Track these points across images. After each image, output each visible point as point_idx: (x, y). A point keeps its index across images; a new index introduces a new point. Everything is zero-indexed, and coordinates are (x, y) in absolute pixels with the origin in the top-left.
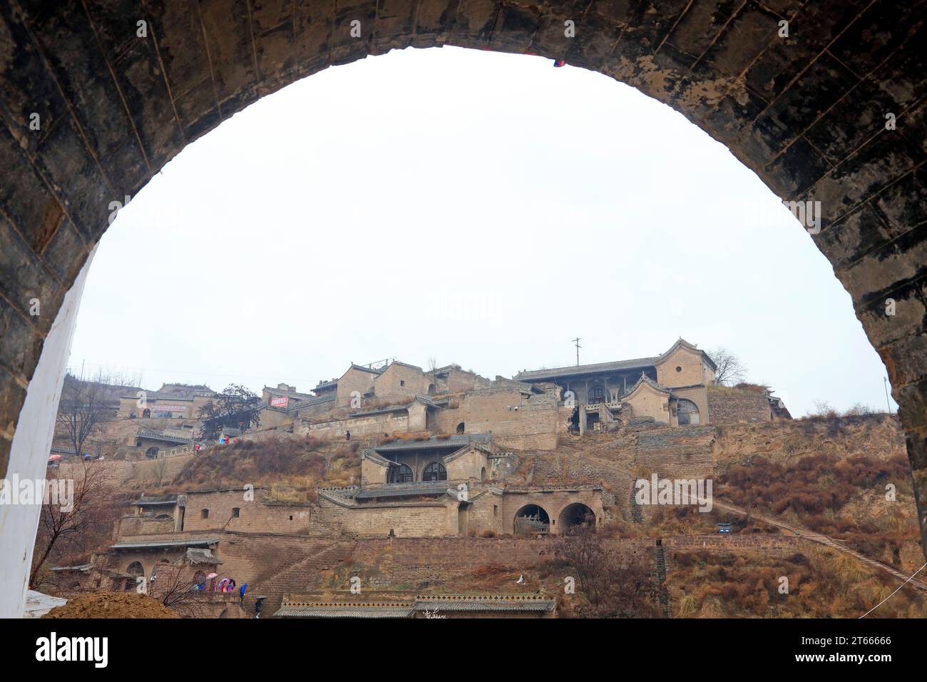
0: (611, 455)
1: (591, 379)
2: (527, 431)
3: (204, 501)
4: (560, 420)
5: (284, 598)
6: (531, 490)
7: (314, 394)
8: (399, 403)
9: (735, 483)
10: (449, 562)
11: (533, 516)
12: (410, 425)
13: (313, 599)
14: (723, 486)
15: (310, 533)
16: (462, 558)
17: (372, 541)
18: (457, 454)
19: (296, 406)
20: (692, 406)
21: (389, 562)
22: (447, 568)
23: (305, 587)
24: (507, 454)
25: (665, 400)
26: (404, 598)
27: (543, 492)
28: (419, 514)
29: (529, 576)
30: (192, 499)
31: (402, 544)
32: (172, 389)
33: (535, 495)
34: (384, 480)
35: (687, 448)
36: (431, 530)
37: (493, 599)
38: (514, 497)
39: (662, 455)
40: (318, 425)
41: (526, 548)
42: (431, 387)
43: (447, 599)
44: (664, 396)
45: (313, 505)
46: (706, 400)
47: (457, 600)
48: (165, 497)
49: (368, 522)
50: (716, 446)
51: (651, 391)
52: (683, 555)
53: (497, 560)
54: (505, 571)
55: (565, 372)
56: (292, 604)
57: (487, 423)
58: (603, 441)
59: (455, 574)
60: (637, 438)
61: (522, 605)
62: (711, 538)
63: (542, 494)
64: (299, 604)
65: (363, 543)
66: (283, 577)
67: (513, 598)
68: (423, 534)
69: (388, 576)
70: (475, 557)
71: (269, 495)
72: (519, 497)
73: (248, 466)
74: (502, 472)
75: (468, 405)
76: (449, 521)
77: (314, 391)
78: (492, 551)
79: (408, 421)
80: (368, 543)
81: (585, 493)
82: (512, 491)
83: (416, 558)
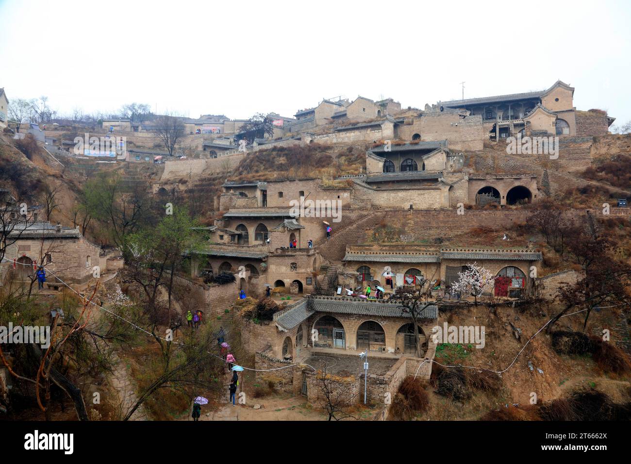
1: (487, 106)
2: (464, 139)
3: (279, 187)
4: (484, 131)
5: (347, 249)
6: (488, 177)
7: (295, 118)
8: (365, 122)
9: (610, 172)
10: (452, 225)
11: (489, 194)
12: (384, 135)
13: (367, 250)
14: (601, 174)
15: (351, 206)
16: (460, 223)
17: (397, 212)
18: (431, 154)
19: (288, 126)
20: (564, 123)
21: (411, 225)
22: (451, 229)
23: (357, 241)
24: (460, 154)
25: (554, 119)
26: (430, 249)
28: (424, 194)
29: (509, 234)
30: (271, 186)
31: (418, 214)
33: (491, 181)
34: (382, 170)
35: (574, 150)
36: (432, 204)
37: (497, 252)
38: (476, 182)
40: (321, 136)
41: (502, 216)
42: (379, 112)
43: (463, 251)
44: (552, 117)
45: (351, 188)
46: (575, 119)
47: (470, 252)
48: (241, 182)
49: (388, 199)
50: (593, 149)
51: (544, 114)
52: (607, 220)
53: (483, 224)
54: (492, 231)
55: (467, 102)
56: (353, 252)
57: (436, 134)
59: (457, 233)
61: (519, 256)
63: (495, 180)
64: (358, 253)
65: (391, 213)
66: (342, 235)
67: (511, 251)
68: (427, 206)
69: (412, 234)
70: (468, 222)
71: (322, 182)
72: (479, 182)
73: (283, 162)
74: (457, 164)
75: (423, 123)
76: (443, 198)
77: (296, 116)
78: (480, 218)
79: (382, 133)
80: (395, 213)
81: (526, 179)
82: (475, 178)
83: (430, 223)
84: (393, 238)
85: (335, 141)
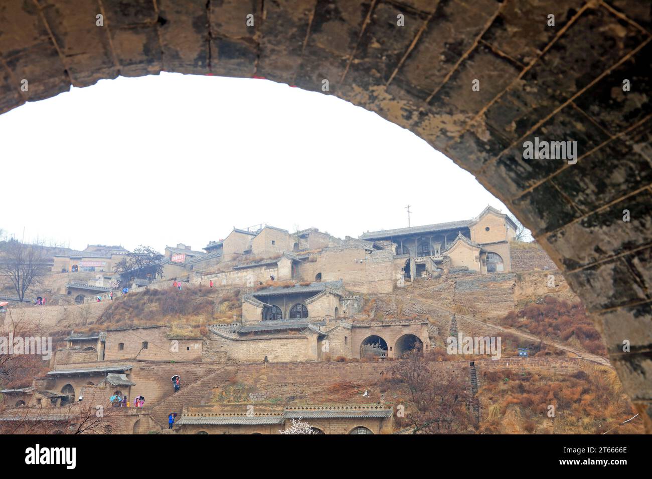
0: (435, 296)
1: (420, 237)
2: (370, 278)
3: (120, 337)
4: (396, 269)
5: (184, 410)
6: (373, 324)
7: (205, 252)
8: (270, 258)
9: (532, 317)
10: (311, 380)
11: (375, 344)
12: (280, 275)
13: (206, 411)
14: (522, 319)
15: (203, 360)
16: (320, 378)
17: (251, 366)
18: (316, 298)
19: (191, 262)
20: (498, 257)
21: (264, 381)
22: (309, 385)
23: (200, 402)
24: (354, 297)
25: (477, 253)
26: (276, 409)
27: (383, 326)
28: (287, 344)
29: (372, 391)
30: (111, 336)
31: (274, 367)
32: (95, 249)
33: (376, 328)
34: (259, 318)
35: (495, 290)
36: (296, 356)
37: (345, 409)
38: (360, 330)
39: (474, 296)
40: (208, 276)
41: (370, 370)
42: (296, 245)
43: (309, 410)
44: (476, 250)
45: (205, 338)
46: (509, 253)
48: (90, 334)
49: (247, 351)
50: (516, 288)
51: (465, 246)
52: (491, 373)
53: (347, 379)
54: (354, 387)
55: (399, 232)
56: (190, 414)
57: (339, 273)
58: (428, 286)
59: (315, 390)
60: (455, 283)
61: (367, 413)
62: (513, 360)
63: (381, 327)
64: (195, 415)
65: (244, 367)
66: (182, 394)
67: (360, 408)
68: (290, 360)
69: (264, 392)
70: (330, 376)
71: (171, 331)
72: (364, 330)
73: (154, 309)
74: (351, 310)
75: (324, 259)
76: (310, 349)
77: (206, 249)
78: (344, 372)
79: (278, 272)
80: (248, 367)
81: (415, 326)
82: (359, 325)
83: (285, 378)
84: (240, 397)
85: (224, 282)
